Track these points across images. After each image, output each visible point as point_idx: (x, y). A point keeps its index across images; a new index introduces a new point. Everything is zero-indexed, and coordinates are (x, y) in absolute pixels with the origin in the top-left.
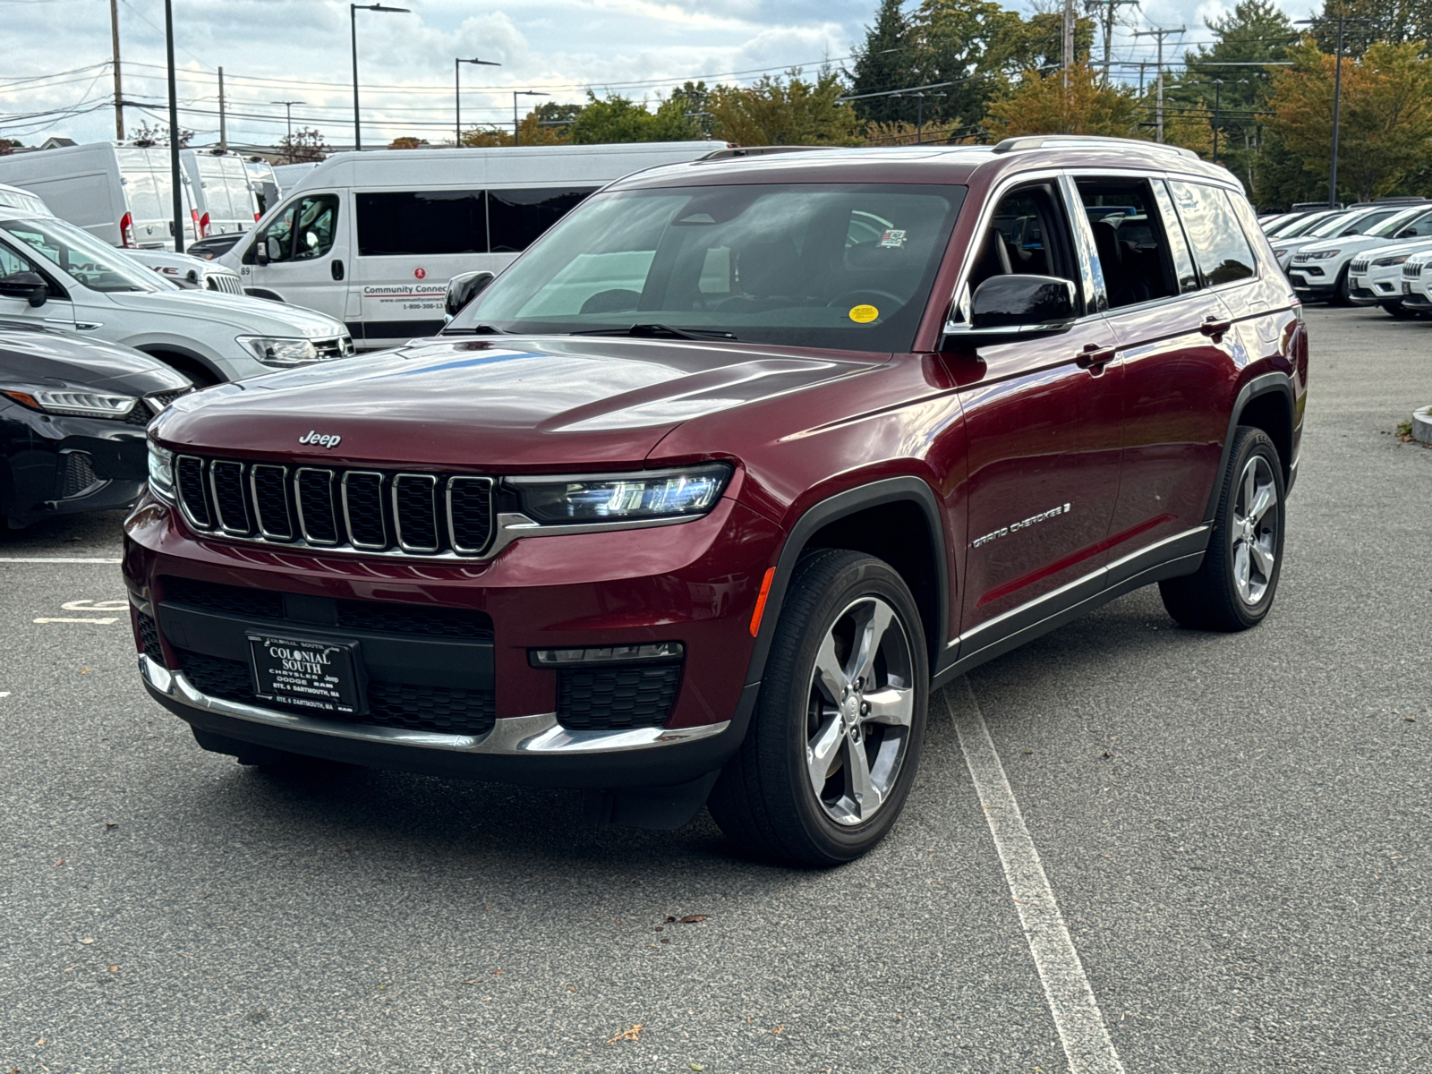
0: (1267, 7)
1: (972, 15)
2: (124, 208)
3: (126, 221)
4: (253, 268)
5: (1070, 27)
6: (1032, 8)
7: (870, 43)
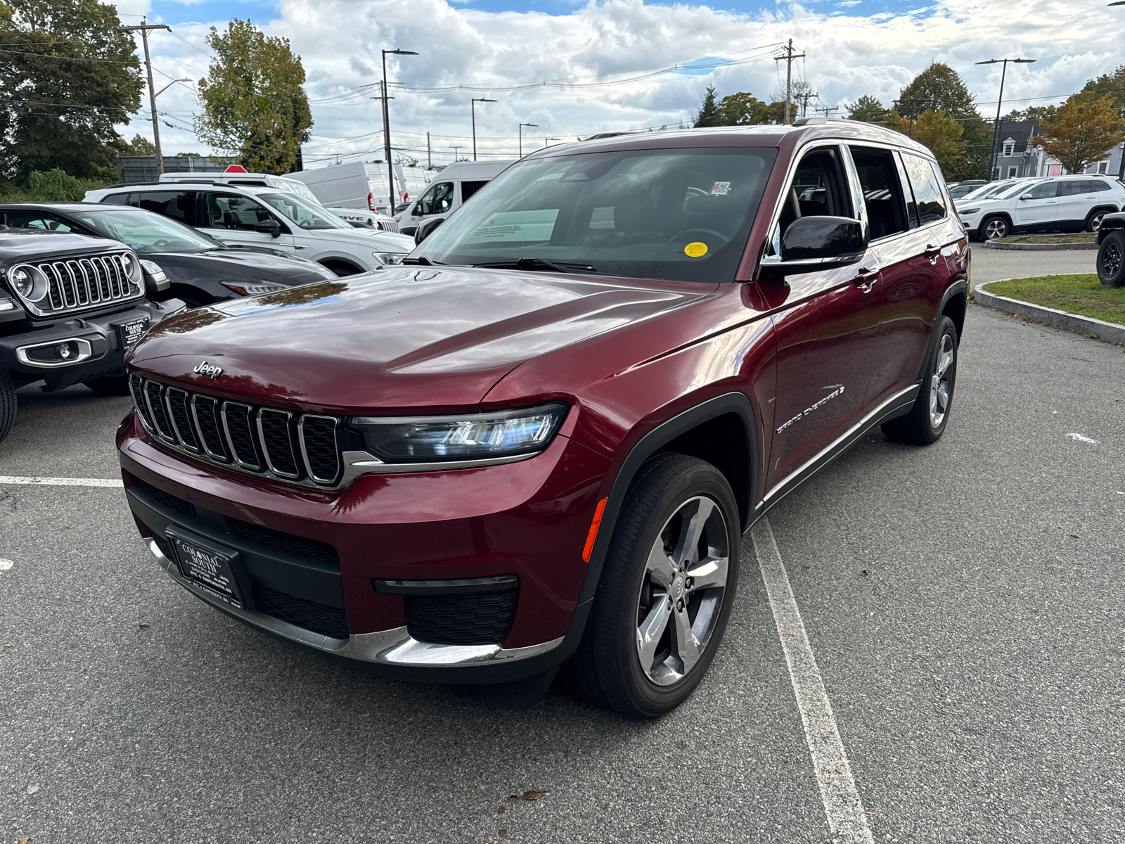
0: (873, 99)
1: (744, 103)
2: (369, 190)
3: (370, 197)
4: (417, 217)
5: (788, 107)
6: (771, 100)
7: (700, 116)
